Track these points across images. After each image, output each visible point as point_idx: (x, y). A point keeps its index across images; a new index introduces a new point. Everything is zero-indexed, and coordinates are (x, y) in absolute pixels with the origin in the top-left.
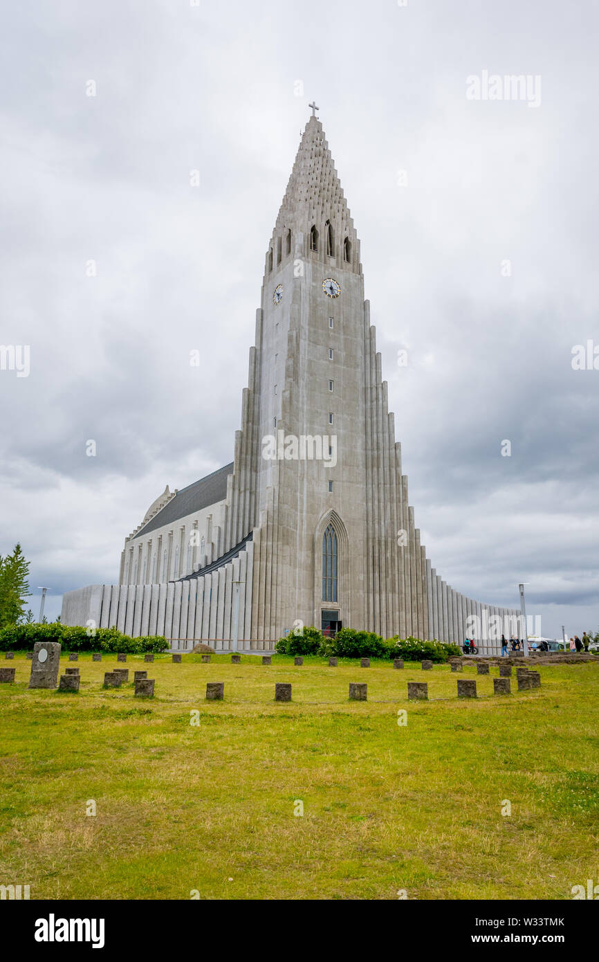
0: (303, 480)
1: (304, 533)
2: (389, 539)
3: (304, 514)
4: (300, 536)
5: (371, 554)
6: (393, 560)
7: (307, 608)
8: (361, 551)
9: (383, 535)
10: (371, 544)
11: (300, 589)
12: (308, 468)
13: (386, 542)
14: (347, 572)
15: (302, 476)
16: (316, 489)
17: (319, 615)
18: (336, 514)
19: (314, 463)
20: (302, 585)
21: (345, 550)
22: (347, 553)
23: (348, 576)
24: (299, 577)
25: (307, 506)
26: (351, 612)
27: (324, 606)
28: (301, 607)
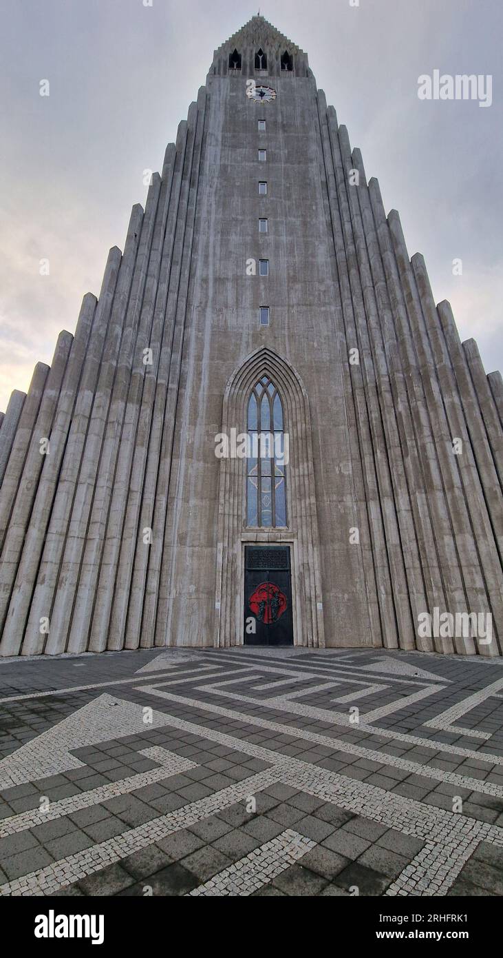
0: (204, 310)
1: (203, 394)
2: (400, 376)
3: (205, 362)
4: (195, 401)
5: (362, 418)
6: (415, 416)
7: (203, 541)
8: (342, 417)
9: (383, 370)
10: (359, 398)
11: (186, 500)
12: (215, 294)
13: (392, 385)
14: (305, 459)
15: (203, 305)
16: (232, 321)
17: (234, 556)
18: (274, 354)
19: (229, 285)
20: (192, 492)
21: (299, 418)
22: (303, 421)
23: (308, 466)
24: (186, 476)
25: (212, 348)
26: (322, 547)
27: (250, 536)
28: (188, 540)
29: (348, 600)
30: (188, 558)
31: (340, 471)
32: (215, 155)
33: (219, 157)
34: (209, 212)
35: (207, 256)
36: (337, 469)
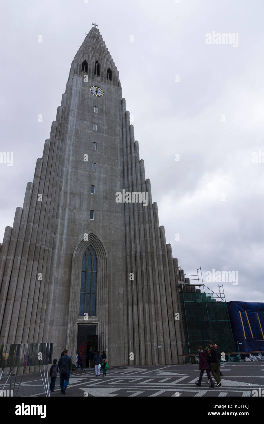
0: (65, 209)
1: (63, 252)
2: (144, 254)
3: (64, 236)
4: (59, 256)
5: (129, 270)
7: (61, 324)
8: (121, 268)
10: (128, 260)
12: (70, 201)
15: (64, 206)
16: (77, 216)
17: (74, 330)
18: (95, 236)
19: (77, 197)
20: (57, 301)
21: (104, 267)
22: (106, 269)
23: (106, 290)
24: (54, 293)
25: (68, 230)
26: (109, 325)
27: (81, 320)
28: (54, 323)
29: (118, 347)
30: (54, 331)
31: (118, 292)
32: (73, 123)
33: (75, 124)
34: (69, 155)
35: (67, 180)
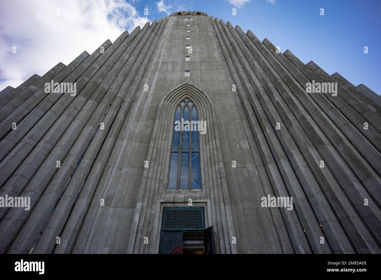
1: (147, 105)
3: (151, 92)
4: (141, 109)
6: (289, 102)
7: (126, 202)
8: (237, 116)
12: (162, 67)
14: (213, 138)
15: (154, 71)
16: (169, 76)
17: (153, 216)
18: (192, 86)
19: (169, 64)
20: (126, 163)
21: (208, 115)
22: (211, 117)
23: (216, 143)
24: (124, 152)
25: (156, 86)
26: (233, 205)
27: (169, 197)
28: (114, 201)
30: (109, 219)
31: (240, 146)
34: (163, 44)
35: (160, 56)
36: (238, 145)
